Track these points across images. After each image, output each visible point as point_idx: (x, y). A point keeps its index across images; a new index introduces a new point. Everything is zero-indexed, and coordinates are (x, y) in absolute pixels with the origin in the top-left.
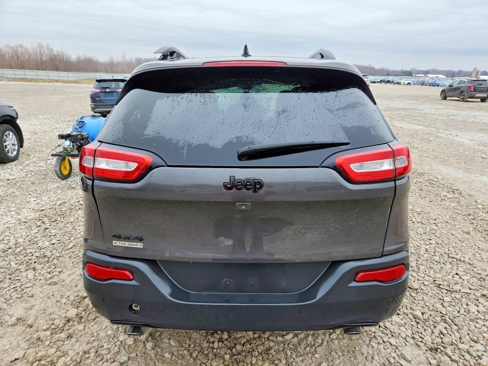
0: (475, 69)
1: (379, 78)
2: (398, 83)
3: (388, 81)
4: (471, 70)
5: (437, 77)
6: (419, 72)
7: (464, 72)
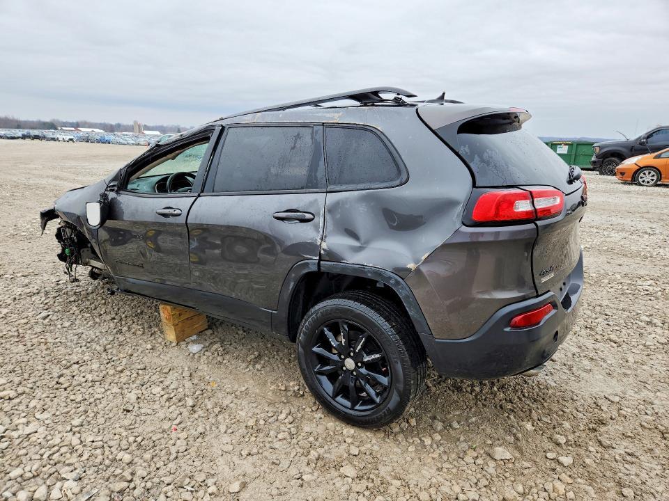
0: (135, 122)
1: (19, 133)
2: (54, 139)
3: (35, 136)
4: (131, 123)
5: (93, 131)
6: (65, 124)
7: (124, 126)
